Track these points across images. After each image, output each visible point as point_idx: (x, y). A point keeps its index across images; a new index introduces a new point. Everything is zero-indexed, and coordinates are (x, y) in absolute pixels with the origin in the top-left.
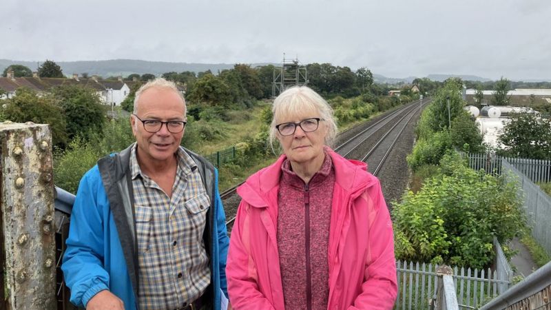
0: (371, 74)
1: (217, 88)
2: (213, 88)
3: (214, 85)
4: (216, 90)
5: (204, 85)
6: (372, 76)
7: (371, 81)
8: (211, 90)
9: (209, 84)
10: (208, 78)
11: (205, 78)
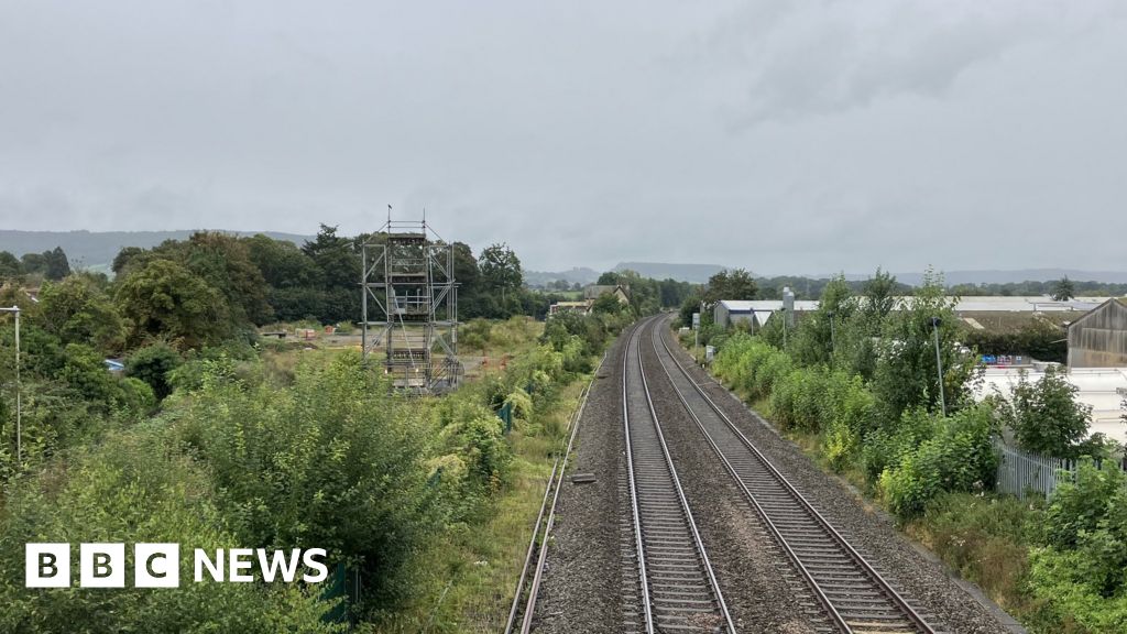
0: (516, 262)
1: (189, 298)
2: (176, 299)
3: (178, 291)
4: (187, 304)
5: (150, 291)
6: (518, 267)
7: (517, 278)
8: (171, 306)
9: (166, 289)
10: (162, 272)
11: (153, 273)
